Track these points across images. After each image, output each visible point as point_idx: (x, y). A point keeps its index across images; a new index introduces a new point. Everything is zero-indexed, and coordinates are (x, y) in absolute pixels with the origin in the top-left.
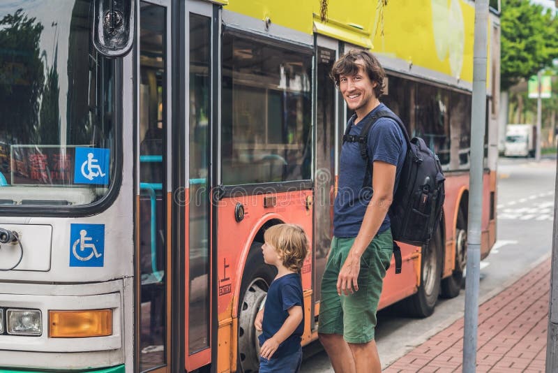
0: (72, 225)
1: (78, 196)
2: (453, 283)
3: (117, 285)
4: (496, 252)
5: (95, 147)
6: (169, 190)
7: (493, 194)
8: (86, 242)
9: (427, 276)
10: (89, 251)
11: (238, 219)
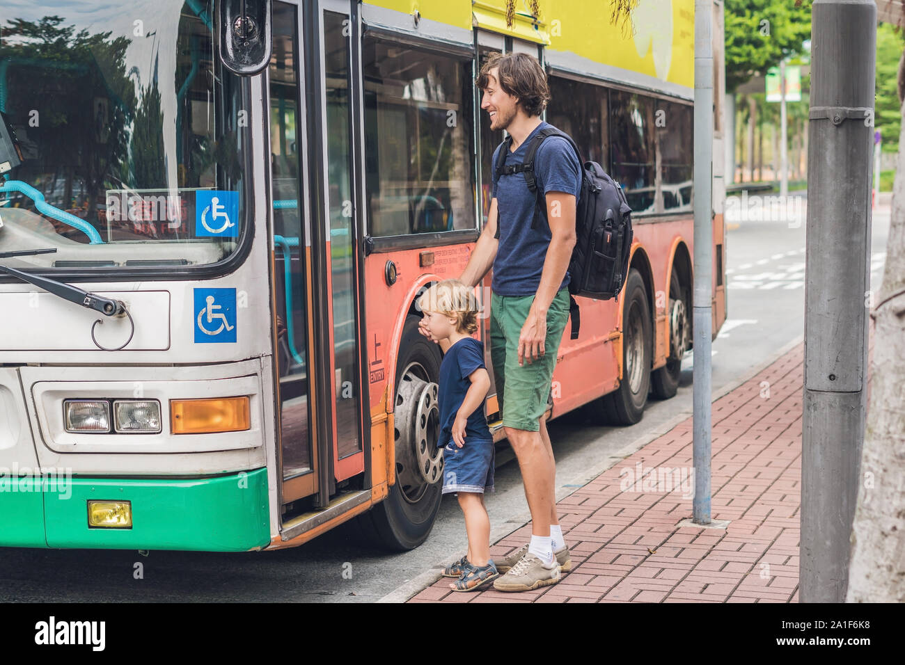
0: (195, 290)
1: (200, 254)
2: (668, 377)
3: (253, 366)
4: (726, 336)
5: (218, 189)
6: (308, 243)
7: (719, 248)
8: (214, 311)
9: (632, 365)
10: (218, 322)
11: (389, 282)
